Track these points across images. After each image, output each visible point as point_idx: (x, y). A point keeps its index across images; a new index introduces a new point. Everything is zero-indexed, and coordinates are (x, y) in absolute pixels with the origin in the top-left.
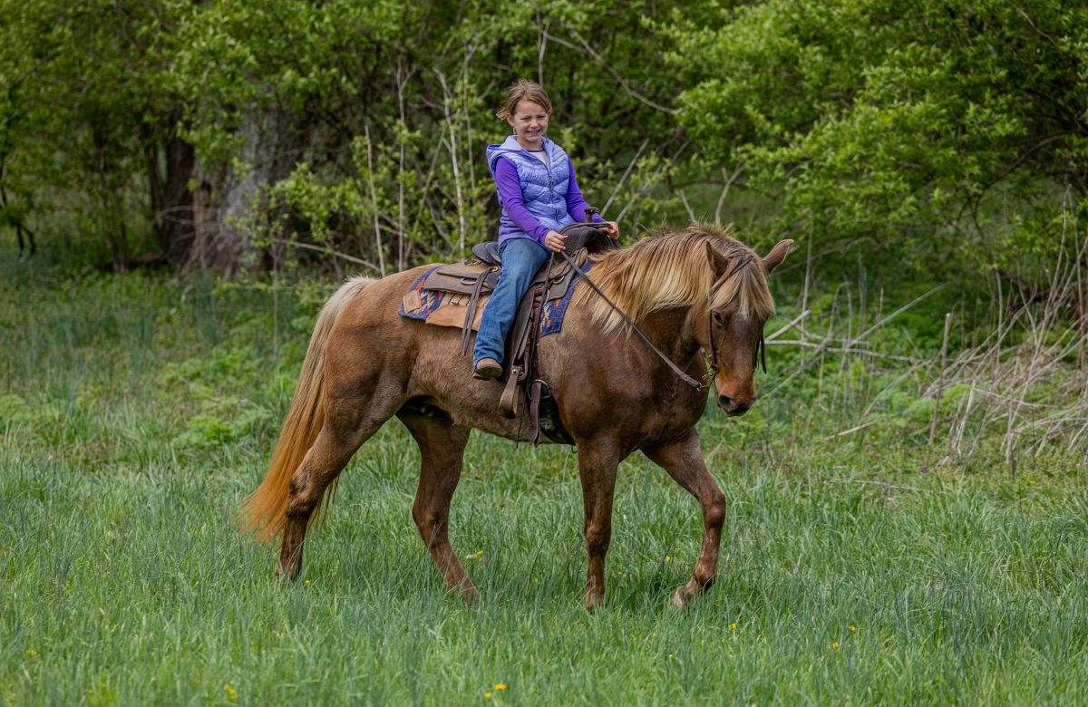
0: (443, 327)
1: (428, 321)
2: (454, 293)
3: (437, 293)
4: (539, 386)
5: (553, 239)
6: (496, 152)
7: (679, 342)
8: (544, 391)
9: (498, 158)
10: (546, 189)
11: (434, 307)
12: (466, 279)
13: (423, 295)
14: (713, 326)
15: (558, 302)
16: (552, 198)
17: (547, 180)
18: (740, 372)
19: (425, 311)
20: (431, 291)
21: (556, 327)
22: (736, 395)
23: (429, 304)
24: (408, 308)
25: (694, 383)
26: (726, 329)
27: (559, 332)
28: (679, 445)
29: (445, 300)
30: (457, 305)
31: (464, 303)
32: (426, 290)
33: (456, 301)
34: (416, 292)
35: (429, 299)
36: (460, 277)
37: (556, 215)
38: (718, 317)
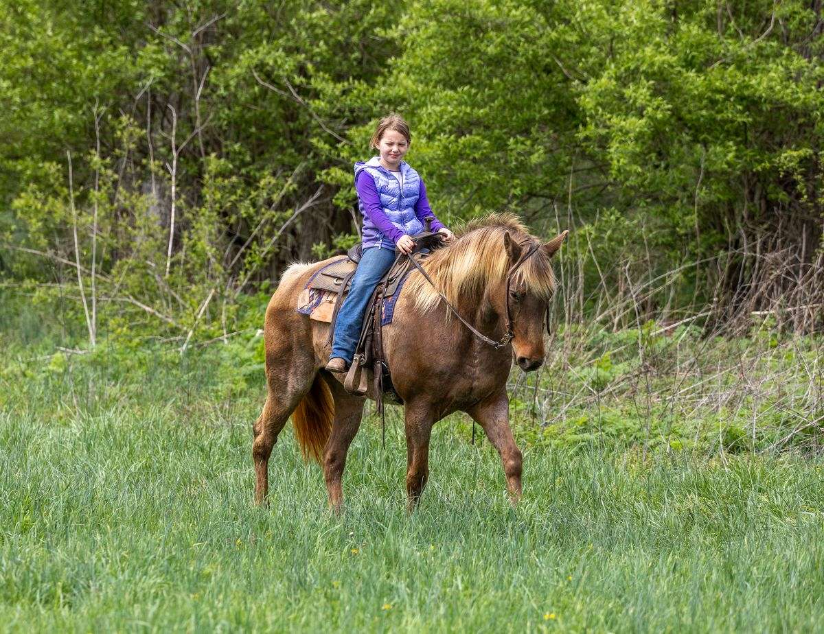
0: (320, 322)
1: (312, 316)
2: (331, 292)
3: (321, 292)
4: (380, 365)
6: (361, 167)
7: (479, 314)
8: (384, 370)
9: (361, 171)
10: (395, 199)
11: (317, 304)
12: (339, 279)
13: (311, 293)
14: (510, 301)
15: (390, 299)
16: (399, 207)
17: (397, 192)
18: (534, 337)
19: (311, 307)
20: (317, 289)
21: (389, 320)
22: (531, 356)
23: (314, 301)
24: (300, 305)
25: (492, 342)
26: (522, 304)
27: (391, 321)
28: (491, 406)
29: (324, 298)
30: (331, 302)
31: (335, 300)
32: (313, 289)
33: (330, 298)
34: (307, 290)
35: (315, 296)
36: (334, 277)
37: (402, 220)
38: (514, 295)
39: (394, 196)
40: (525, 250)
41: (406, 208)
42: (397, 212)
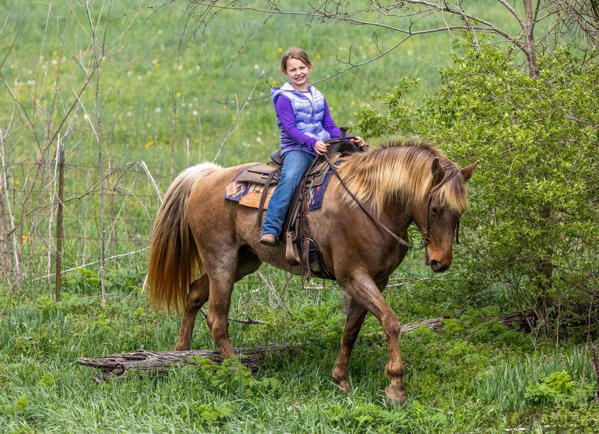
0: (249, 207)
1: (241, 203)
2: (257, 184)
3: (247, 184)
4: (308, 241)
5: (321, 146)
6: (278, 92)
8: (312, 245)
9: (279, 95)
10: (309, 116)
11: (245, 194)
12: (265, 174)
13: (238, 185)
14: (430, 213)
15: (318, 188)
16: (312, 121)
17: (311, 110)
18: (446, 246)
19: (239, 196)
20: (244, 182)
21: (317, 206)
22: (442, 260)
23: (242, 191)
24: (229, 194)
26: (439, 218)
27: (320, 208)
29: (252, 189)
30: (258, 192)
31: (262, 190)
32: (240, 182)
33: (257, 189)
34: (234, 183)
35: (242, 188)
36: (261, 173)
37: (315, 131)
38: (435, 210)
39: (308, 113)
40: (448, 173)
41: (317, 122)
42: (311, 125)
